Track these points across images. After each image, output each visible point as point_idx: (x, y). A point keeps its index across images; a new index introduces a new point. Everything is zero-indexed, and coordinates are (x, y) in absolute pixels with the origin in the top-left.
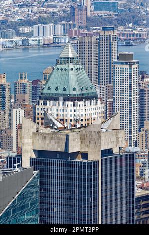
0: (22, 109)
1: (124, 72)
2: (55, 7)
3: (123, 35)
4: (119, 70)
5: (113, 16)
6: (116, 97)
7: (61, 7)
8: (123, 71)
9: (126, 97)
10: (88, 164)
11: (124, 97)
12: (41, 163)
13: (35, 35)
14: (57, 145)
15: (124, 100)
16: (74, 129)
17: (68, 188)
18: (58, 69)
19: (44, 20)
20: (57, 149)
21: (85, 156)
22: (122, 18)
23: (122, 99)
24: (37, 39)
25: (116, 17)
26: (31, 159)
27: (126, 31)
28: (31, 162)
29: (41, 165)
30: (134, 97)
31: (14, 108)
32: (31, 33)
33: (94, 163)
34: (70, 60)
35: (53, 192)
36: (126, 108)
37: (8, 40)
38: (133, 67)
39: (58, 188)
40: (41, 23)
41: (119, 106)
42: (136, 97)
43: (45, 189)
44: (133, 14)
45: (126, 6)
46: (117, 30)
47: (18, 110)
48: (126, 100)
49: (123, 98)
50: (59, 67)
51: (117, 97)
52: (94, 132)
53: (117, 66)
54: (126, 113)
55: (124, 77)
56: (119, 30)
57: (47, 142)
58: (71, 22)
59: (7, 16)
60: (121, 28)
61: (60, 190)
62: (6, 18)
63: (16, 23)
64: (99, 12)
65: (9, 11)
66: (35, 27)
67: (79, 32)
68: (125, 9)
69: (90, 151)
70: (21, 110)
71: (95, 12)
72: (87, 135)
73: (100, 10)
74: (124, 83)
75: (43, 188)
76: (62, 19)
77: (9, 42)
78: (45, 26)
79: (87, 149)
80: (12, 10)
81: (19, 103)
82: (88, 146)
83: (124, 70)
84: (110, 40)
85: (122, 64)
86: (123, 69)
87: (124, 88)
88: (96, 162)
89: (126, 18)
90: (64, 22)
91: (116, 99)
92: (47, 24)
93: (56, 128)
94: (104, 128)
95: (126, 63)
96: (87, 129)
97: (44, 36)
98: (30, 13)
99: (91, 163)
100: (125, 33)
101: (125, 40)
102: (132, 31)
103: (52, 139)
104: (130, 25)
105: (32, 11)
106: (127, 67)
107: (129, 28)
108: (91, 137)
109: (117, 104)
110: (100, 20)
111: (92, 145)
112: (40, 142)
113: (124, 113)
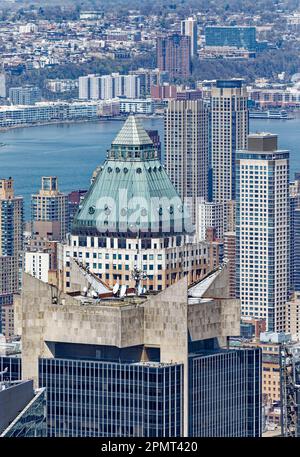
0: (45, 251)
1: (259, 175)
2: (124, 38)
3: (267, 96)
4: (249, 170)
5: (246, 56)
6: (241, 226)
7: (137, 38)
8: (257, 173)
9: (263, 227)
10: (161, 370)
11: (259, 227)
12: (62, 368)
13: (81, 97)
14: (94, 330)
15: (259, 232)
16: (132, 297)
17: (118, 422)
18: (110, 170)
19: (101, 66)
20: (96, 339)
21: (154, 354)
22: (264, 61)
23: (254, 232)
24: (86, 104)
25: (253, 59)
26: (40, 360)
27: (271, 88)
28: (40, 366)
29: (62, 373)
30: (280, 226)
31: (29, 250)
32: (73, 92)
33: (173, 368)
34: (134, 151)
35: (88, 429)
36: (263, 251)
37: (26, 106)
38: (276, 165)
39: (97, 421)
40: (95, 72)
41: (249, 245)
42: (283, 226)
43: (70, 424)
44: (287, 53)
45: (273, 35)
46: (254, 87)
47: (37, 255)
48: (263, 232)
49: (257, 229)
50: (112, 164)
51: (245, 226)
52: (174, 303)
53: (244, 162)
54: (263, 260)
55: (259, 184)
56: (258, 85)
57: (75, 325)
58: (157, 70)
59: (24, 57)
60: (262, 83)
61: (101, 425)
62: (20, 61)
63: (42, 72)
64: (215, 48)
65: (29, 46)
66: (82, 80)
67: (174, 90)
68: (270, 41)
69: (166, 342)
70: (41, 255)
71: (207, 48)
72: (158, 310)
73: (219, 45)
74: (259, 198)
75: (66, 422)
76: (139, 64)
77: (27, 110)
78: (103, 77)
79: (158, 339)
80: (35, 44)
81: (39, 239)
82: (161, 334)
83: (259, 171)
84: (233, 106)
85: (255, 157)
86: (257, 167)
87: (259, 208)
88: (178, 367)
89: (272, 61)
90: (141, 70)
91: (241, 231)
92: (107, 73)
93: (96, 295)
94: (194, 294)
95: (263, 157)
96: (158, 298)
97: (100, 98)
98: (72, 49)
99: (167, 369)
100: (271, 91)
101: (270, 107)
102: (284, 88)
103: (84, 317)
104: (281, 76)
105: (76, 47)
106: (265, 163)
107: (279, 81)
108: (166, 315)
109: (245, 240)
110: (219, 65)
111: (169, 331)
112: (60, 324)
113: (259, 260)
